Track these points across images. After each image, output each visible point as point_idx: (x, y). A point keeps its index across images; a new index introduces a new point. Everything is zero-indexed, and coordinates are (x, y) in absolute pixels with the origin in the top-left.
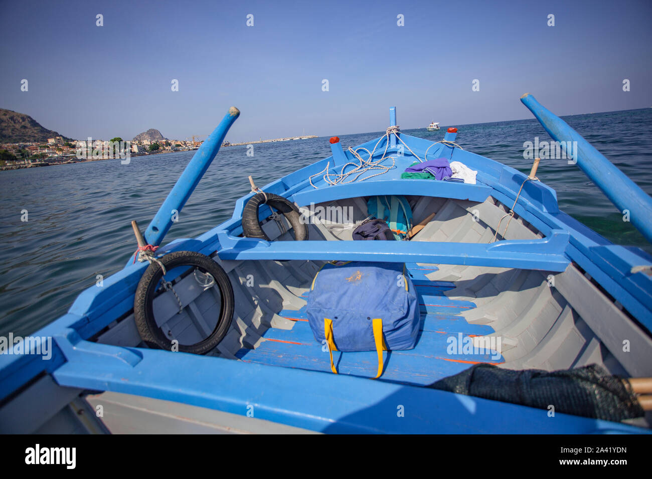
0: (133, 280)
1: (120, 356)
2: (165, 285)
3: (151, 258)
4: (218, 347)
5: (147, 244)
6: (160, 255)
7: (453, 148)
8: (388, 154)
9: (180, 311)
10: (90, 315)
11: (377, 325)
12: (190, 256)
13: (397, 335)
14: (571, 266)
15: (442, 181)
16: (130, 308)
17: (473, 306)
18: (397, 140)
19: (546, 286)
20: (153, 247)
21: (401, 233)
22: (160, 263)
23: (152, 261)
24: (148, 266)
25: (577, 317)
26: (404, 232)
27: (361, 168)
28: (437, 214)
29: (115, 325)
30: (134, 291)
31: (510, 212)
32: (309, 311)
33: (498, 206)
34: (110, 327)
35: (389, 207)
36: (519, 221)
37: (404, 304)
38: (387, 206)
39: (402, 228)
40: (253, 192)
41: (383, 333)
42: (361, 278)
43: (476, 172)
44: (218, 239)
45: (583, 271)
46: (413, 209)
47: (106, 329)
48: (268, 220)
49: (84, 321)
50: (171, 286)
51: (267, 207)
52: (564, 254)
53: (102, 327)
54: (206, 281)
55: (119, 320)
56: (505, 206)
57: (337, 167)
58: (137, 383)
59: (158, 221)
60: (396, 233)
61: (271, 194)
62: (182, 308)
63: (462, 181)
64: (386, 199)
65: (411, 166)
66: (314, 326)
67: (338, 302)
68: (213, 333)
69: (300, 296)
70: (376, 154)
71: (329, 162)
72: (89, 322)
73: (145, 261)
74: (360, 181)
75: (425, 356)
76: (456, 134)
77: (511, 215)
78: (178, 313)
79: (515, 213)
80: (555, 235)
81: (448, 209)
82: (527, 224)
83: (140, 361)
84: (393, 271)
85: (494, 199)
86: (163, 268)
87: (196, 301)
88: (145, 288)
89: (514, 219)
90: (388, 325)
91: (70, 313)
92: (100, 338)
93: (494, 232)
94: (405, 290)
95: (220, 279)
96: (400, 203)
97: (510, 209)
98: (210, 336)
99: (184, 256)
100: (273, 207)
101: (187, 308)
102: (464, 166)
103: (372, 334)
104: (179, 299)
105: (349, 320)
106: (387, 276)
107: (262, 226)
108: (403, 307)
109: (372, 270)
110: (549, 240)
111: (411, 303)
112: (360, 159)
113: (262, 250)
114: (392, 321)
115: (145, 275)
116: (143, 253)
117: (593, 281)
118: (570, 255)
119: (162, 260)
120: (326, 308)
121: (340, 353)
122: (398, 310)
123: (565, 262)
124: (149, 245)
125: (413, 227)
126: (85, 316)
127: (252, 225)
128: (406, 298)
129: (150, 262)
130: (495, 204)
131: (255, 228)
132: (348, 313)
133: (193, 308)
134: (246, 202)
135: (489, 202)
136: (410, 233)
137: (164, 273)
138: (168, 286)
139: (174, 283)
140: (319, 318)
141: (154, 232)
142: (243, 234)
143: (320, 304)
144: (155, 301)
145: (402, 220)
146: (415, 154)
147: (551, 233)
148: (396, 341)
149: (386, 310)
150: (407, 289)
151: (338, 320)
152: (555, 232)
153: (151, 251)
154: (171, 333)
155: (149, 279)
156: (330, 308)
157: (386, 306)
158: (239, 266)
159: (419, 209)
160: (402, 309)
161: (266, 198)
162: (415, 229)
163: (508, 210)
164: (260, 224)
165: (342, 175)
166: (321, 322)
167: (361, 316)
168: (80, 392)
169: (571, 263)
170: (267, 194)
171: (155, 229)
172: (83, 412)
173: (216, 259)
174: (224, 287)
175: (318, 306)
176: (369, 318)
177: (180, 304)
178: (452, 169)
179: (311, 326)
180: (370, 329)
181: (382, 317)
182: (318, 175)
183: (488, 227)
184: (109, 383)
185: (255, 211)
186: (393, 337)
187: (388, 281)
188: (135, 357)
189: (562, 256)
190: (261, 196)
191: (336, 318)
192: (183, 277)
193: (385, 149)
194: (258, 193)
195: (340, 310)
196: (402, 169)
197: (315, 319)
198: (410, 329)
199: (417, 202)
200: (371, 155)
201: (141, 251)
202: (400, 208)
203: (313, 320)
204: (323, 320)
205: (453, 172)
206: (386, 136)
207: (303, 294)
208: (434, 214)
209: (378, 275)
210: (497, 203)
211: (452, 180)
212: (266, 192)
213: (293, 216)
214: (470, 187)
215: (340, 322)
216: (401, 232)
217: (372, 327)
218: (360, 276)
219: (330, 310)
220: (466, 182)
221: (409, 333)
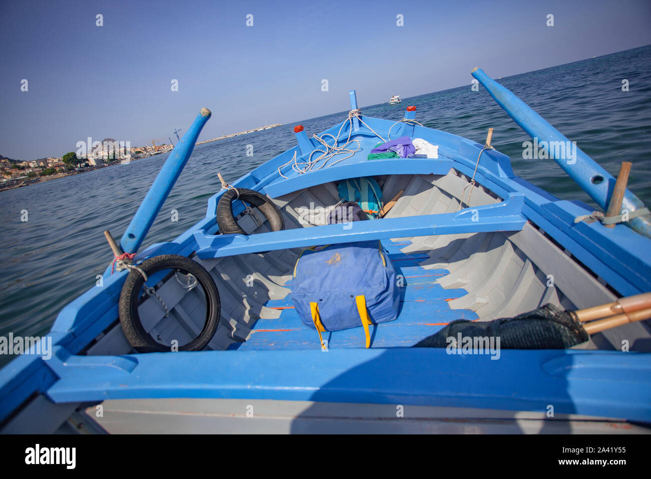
0: (114, 290)
1: (115, 364)
2: (148, 291)
3: (130, 266)
4: (209, 345)
5: (123, 252)
6: (139, 262)
7: (414, 126)
8: (352, 137)
9: (167, 314)
10: (75, 330)
11: (360, 302)
12: (169, 260)
13: (379, 309)
14: (528, 224)
15: (407, 159)
16: (115, 318)
17: (447, 273)
18: (360, 123)
19: (508, 245)
20: (130, 254)
21: (373, 213)
22: (140, 270)
23: (131, 269)
24: (128, 274)
25: (536, 269)
26: (375, 211)
27: (328, 154)
28: (406, 190)
29: (103, 337)
30: (117, 300)
31: (472, 181)
32: (294, 298)
33: (460, 177)
34: (97, 339)
35: (359, 188)
36: (481, 188)
37: (383, 279)
38: (357, 188)
39: (373, 208)
40: (224, 189)
41: (367, 308)
42: (341, 259)
43: (437, 147)
44: (195, 239)
45: (537, 228)
46: (382, 188)
47: (94, 342)
48: (242, 214)
49: (70, 337)
50: (154, 292)
51: (240, 202)
52: (521, 214)
53: (89, 340)
54: (189, 282)
55: (106, 332)
56: (466, 176)
57: (304, 155)
58: (137, 387)
59: (134, 227)
60: (368, 213)
61: (242, 189)
62: (168, 312)
63: (425, 156)
64: (355, 182)
65: (376, 147)
66: (300, 311)
67: (321, 286)
68: (202, 332)
69: (283, 285)
70: (341, 138)
71: (296, 152)
72: (75, 337)
73: (124, 269)
74: (328, 167)
75: (408, 324)
76: (415, 112)
77: (472, 184)
78: (165, 317)
79: (476, 182)
80: (512, 197)
81: (414, 185)
82: (487, 191)
83: (136, 366)
84: (370, 249)
85: (456, 170)
86: (144, 274)
87: (180, 303)
88: (128, 296)
89: (475, 187)
90: (371, 300)
91: (54, 332)
92: (89, 352)
93: (459, 201)
94: (383, 266)
95: (202, 278)
96: (369, 184)
97: (471, 179)
98: (201, 334)
99: (164, 260)
100: (246, 201)
101: (173, 311)
102: (426, 142)
103: (357, 310)
104: (163, 303)
105: (333, 301)
106: (365, 254)
107: (237, 222)
108: (383, 281)
109: (350, 251)
110: (507, 203)
111: (390, 277)
112: (327, 145)
113: (239, 245)
114: (374, 296)
115: (127, 283)
116: (121, 262)
117: (546, 235)
118: (526, 215)
119: (141, 266)
120: (310, 293)
121: (329, 333)
122: (379, 285)
123: (522, 221)
124: (126, 253)
125: (384, 205)
126: (70, 332)
127: (228, 221)
128: (385, 273)
129: (130, 270)
130: (458, 175)
131: (231, 224)
132: (332, 294)
133: (179, 310)
134: (218, 199)
135: (452, 174)
136: (382, 211)
137: (146, 279)
138: (151, 291)
139: (156, 288)
140: (305, 303)
141: (131, 240)
142: (220, 232)
143: (303, 289)
144: (140, 308)
145: (373, 199)
146: (378, 135)
147: (508, 196)
148: (380, 314)
149: (367, 287)
150: (384, 264)
151: (322, 302)
152: (512, 195)
153: (128, 259)
154: (160, 337)
155: (131, 287)
156: (314, 292)
157: (367, 282)
158: (219, 264)
159: (388, 187)
160: (382, 284)
161: (238, 193)
162: (386, 208)
163: (469, 180)
164: (235, 219)
165: (310, 162)
166: (307, 306)
167: (344, 295)
168: (76, 407)
169: (527, 221)
170: (238, 190)
171: (131, 236)
172: (82, 426)
173: (196, 259)
174: (208, 286)
175: (302, 291)
176: (352, 296)
177: (166, 308)
178: (415, 146)
179: (298, 312)
180: (354, 306)
181: (364, 294)
182: (287, 165)
183: (453, 198)
184: (108, 392)
185: (229, 207)
186: (376, 310)
187: (366, 259)
188: (131, 363)
189: (519, 216)
190: (232, 191)
191: (321, 300)
192: (164, 281)
193: (349, 133)
194: (229, 189)
195: (324, 292)
196: (367, 151)
197: (301, 303)
198: (392, 301)
199: (385, 181)
200: (336, 141)
201: (118, 260)
202: (370, 189)
203: (299, 305)
204: (309, 305)
205: (416, 149)
206: (349, 120)
207: (286, 283)
208: (402, 191)
209: (356, 255)
210: (459, 174)
211: (416, 157)
212: (238, 187)
213: (266, 208)
214: (432, 162)
215: (325, 303)
216: (374, 211)
217: (356, 304)
218: (339, 258)
219: (314, 294)
220: (429, 157)
221: (391, 305)
